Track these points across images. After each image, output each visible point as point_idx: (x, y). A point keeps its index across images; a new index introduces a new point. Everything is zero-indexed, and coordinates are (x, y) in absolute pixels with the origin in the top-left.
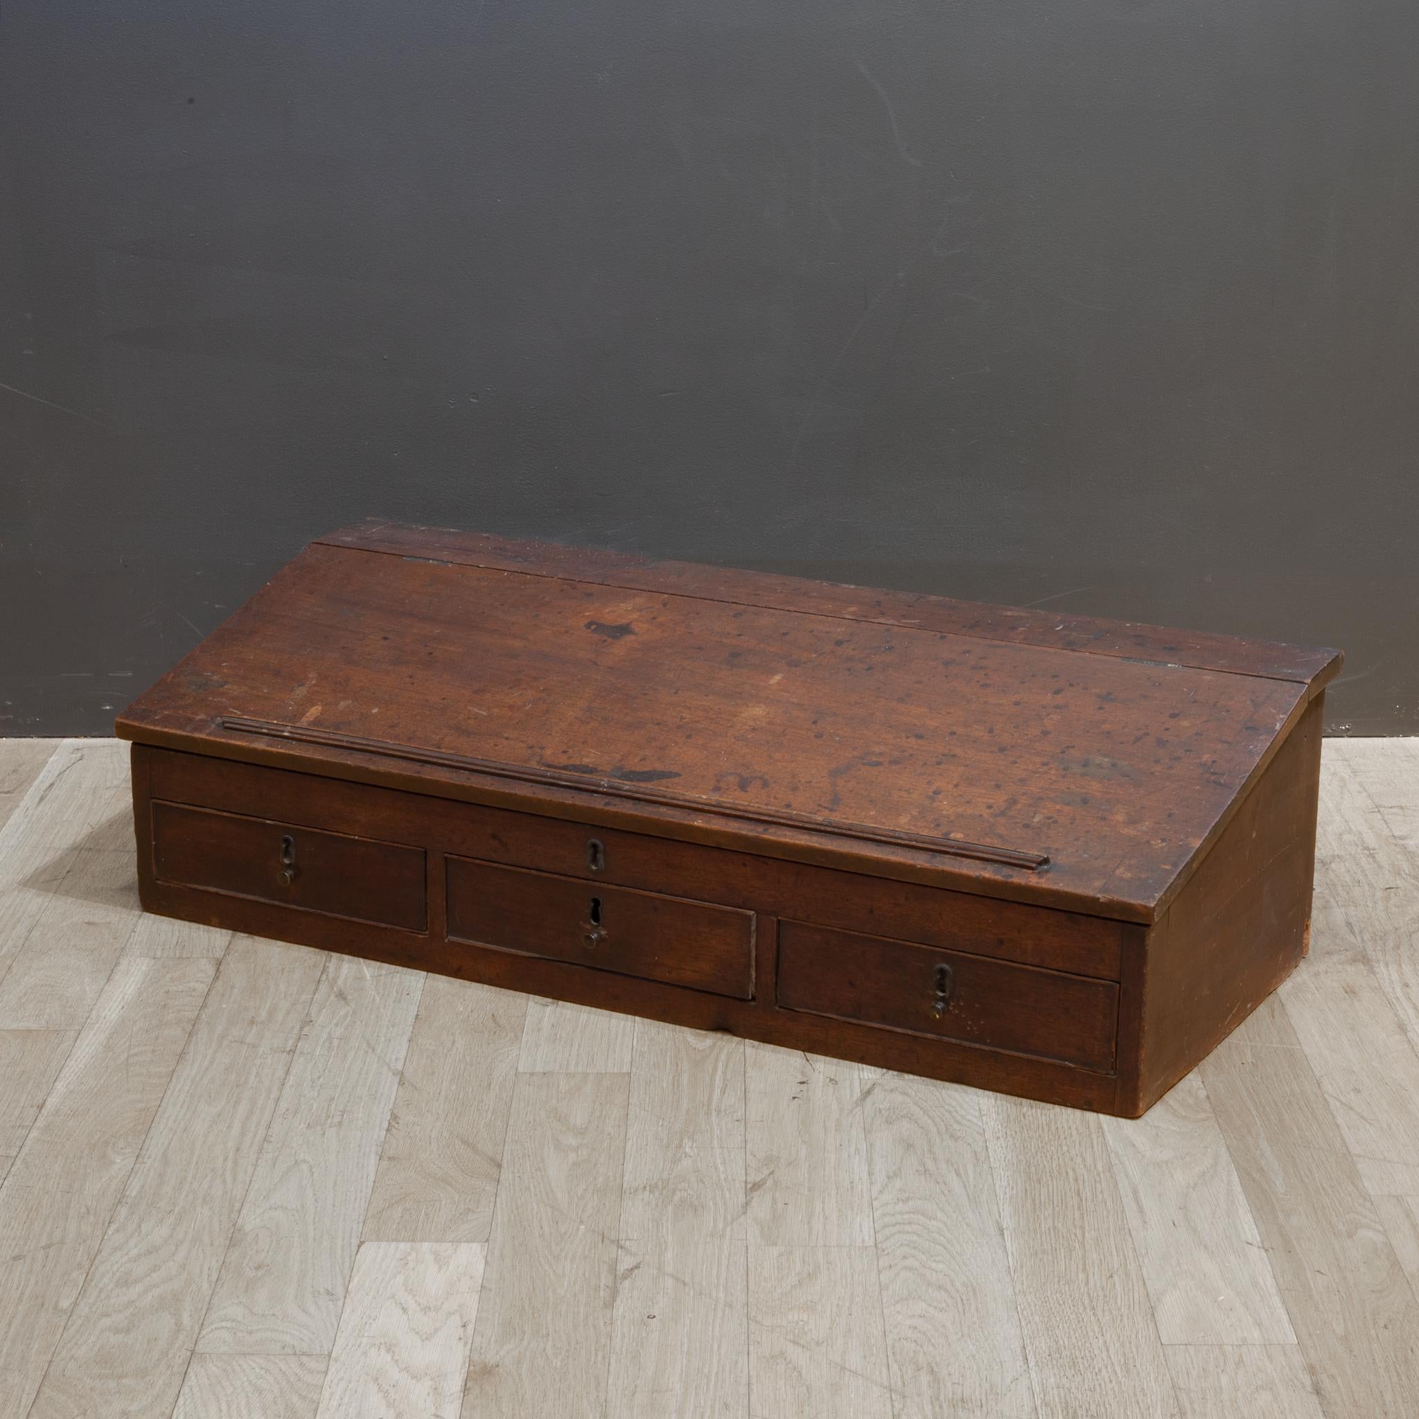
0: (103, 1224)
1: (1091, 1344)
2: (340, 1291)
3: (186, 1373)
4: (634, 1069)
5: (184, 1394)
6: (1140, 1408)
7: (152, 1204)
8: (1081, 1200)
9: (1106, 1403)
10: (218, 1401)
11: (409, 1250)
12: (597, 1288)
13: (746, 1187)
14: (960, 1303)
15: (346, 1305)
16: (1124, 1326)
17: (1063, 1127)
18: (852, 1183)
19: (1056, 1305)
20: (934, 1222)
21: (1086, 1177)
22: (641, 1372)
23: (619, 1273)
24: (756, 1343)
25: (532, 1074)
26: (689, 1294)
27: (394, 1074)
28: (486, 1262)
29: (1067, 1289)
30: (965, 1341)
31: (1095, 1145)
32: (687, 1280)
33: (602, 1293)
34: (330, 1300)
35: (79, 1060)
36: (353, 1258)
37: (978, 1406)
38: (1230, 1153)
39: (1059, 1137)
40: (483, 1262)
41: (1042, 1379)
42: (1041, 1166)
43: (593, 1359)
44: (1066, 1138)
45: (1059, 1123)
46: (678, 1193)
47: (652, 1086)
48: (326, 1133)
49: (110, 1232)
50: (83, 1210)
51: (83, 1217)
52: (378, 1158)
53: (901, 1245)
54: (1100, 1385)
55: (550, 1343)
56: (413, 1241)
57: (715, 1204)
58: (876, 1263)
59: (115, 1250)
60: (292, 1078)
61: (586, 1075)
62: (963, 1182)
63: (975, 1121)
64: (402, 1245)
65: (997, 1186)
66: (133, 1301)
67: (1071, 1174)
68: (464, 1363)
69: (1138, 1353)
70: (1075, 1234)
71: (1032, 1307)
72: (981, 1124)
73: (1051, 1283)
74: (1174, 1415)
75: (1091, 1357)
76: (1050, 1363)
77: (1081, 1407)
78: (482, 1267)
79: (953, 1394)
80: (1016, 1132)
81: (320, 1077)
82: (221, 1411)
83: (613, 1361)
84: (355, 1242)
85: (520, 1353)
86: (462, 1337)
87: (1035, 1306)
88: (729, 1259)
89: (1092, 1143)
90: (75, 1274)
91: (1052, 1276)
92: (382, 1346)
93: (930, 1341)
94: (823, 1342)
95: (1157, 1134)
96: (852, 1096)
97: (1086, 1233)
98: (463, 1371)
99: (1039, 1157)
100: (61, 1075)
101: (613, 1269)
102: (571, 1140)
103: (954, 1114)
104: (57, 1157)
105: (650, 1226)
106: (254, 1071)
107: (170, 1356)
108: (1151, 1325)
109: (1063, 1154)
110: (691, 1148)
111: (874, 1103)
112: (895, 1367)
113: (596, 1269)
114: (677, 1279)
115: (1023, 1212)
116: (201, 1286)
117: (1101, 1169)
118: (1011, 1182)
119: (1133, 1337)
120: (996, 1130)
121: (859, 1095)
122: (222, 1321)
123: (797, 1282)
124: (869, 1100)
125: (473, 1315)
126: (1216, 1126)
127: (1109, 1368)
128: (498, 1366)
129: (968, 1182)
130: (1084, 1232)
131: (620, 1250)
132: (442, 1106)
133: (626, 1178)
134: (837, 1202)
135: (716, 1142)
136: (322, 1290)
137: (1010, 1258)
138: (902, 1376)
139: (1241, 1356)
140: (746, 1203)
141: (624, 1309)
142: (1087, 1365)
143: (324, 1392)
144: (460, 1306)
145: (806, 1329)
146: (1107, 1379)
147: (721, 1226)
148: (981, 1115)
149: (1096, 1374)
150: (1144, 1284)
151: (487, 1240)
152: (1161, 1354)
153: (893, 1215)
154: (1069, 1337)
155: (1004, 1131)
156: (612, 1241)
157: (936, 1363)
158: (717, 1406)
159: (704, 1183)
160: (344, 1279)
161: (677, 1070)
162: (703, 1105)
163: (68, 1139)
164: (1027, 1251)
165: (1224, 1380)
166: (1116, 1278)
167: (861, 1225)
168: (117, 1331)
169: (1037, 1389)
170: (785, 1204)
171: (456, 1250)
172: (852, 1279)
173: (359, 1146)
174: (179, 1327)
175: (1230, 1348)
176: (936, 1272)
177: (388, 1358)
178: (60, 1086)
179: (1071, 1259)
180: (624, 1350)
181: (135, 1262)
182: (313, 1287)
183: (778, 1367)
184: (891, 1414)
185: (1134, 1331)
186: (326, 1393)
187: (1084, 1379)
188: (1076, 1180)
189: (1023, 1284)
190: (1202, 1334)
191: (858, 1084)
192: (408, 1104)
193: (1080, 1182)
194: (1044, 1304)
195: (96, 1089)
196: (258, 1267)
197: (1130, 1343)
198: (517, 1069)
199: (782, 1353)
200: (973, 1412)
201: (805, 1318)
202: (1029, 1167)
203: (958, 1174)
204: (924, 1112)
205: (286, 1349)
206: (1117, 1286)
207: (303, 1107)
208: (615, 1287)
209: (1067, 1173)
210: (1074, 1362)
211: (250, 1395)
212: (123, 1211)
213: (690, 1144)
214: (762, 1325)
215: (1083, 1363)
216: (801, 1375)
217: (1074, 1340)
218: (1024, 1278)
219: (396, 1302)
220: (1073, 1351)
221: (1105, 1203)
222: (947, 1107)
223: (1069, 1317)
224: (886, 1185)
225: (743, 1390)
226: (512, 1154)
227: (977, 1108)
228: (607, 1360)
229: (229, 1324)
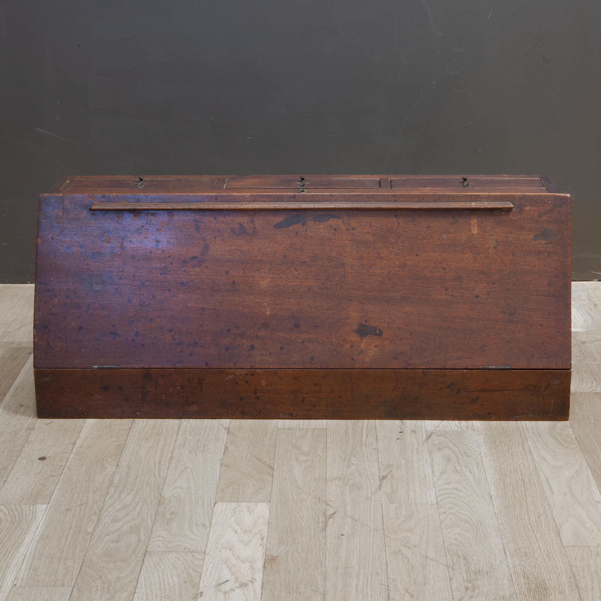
0: (104, 495)
1: (533, 546)
2: (208, 524)
3: (143, 560)
4: (328, 426)
5: (143, 569)
6: (556, 575)
7: (124, 486)
8: (524, 483)
9: (541, 572)
10: (158, 572)
11: (236, 506)
12: (318, 523)
13: (380, 478)
14: (475, 528)
15: (211, 530)
16: (547, 538)
17: (514, 451)
18: (425, 476)
19: (517, 529)
20: (462, 493)
21: (526, 473)
22: (340, 559)
23: (328, 516)
24: (388, 546)
25: (284, 429)
26: (358, 525)
27: (225, 429)
28: (270, 511)
29: (521, 522)
30: (479, 545)
31: (529, 459)
32: (357, 519)
33: (321, 525)
34: (204, 528)
35: (89, 423)
36: (212, 509)
37: (486, 574)
38: (587, 462)
39: (513, 456)
40: (269, 511)
41: (513, 562)
42: (506, 468)
43: (318, 554)
44: (516, 456)
45: (512, 450)
46: (350, 480)
47: (336, 434)
48: (198, 455)
49: (107, 498)
50: (95, 489)
51: (95, 492)
52: (220, 466)
53: (448, 503)
54: (538, 564)
55: (299, 547)
56: (238, 502)
57: (367, 485)
58: (438, 511)
59: (110, 506)
60: (181, 431)
61: (307, 429)
62: (473, 476)
63: (476, 449)
64: (233, 504)
65: (488, 477)
66: (119, 529)
67: (519, 472)
68: (263, 556)
69: (553, 550)
70: (523, 498)
71: (507, 530)
72: (479, 450)
73: (514, 520)
74: (571, 577)
75: (533, 552)
76: (515, 555)
77: (530, 574)
78: (268, 513)
79: (475, 568)
80: (494, 454)
81: (193, 431)
82: (160, 577)
83: (327, 554)
84: (213, 502)
85: (287, 551)
86: (262, 544)
87: (508, 530)
88: (374, 510)
89: (527, 458)
90: (93, 517)
91: (514, 516)
92: (227, 548)
93: (463, 545)
94: (417, 546)
95: (555, 454)
96: (422, 438)
97: (528, 498)
98: (263, 559)
99: (505, 465)
100: (82, 430)
101: (325, 514)
102: (303, 458)
103: (467, 446)
104: (82, 466)
105: (339, 495)
106: (165, 428)
107: (136, 552)
108: (558, 538)
109: (515, 463)
110: (355, 461)
111: (432, 441)
112: (449, 557)
113: (317, 514)
114: (353, 518)
115: (500, 489)
116: (148, 522)
117: (532, 470)
118: (493, 475)
119: (551, 543)
120: (486, 453)
121: (426, 437)
122: (158, 537)
123: (404, 520)
124: (430, 440)
125: (265, 534)
126: (581, 451)
127: (541, 556)
128: (278, 557)
129: (475, 476)
130: (527, 497)
131: (327, 506)
132: (246, 442)
133: (328, 474)
134: (419, 484)
135: (365, 458)
136: (200, 524)
137: (495, 508)
138: (452, 560)
139: (598, 551)
140: (380, 485)
141: (330, 532)
142: (532, 556)
143: (203, 568)
144: (260, 530)
145: (410, 540)
146: (541, 562)
147: (370, 495)
148: (479, 446)
149: (536, 559)
150: (554, 520)
151: (270, 502)
152: (564, 551)
153: (444, 490)
154: (523, 543)
155: (489, 453)
156: (323, 502)
157: (467, 555)
158: (373, 574)
159: (361, 476)
160: (209, 519)
161: (346, 427)
162: (359, 442)
163: (87, 458)
164: (503, 505)
165: (592, 562)
166: (542, 517)
167: (430, 494)
168: (113, 542)
169: (511, 566)
170: (397, 485)
171: (256, 506)
172: (428, 518)
173: (212, 460)
174: (139, 540)
175: (593, 548)
176: (464, 515)
177: (230, 553)
178: (82, 435)
179: (522, 509)
180: (332, 549)
181: (119, 511)
182: (196, 522)
183: (399, 557)
184: (448, 577)
185: (551, 540)
186: (205, 569)
187: (531, 561)
188: (522, 474)
189: (502, 520)
190: (580, 542)
191: (425, 433)
192: (232, 442)
193: (523, 475)
194: (512, 529)
195: (97, 436)
196: (172, 514)
197: (550, 546)
198: (278, 427)
199: (400, 551)
200: (484, 576)
201: (409, 536)
202: (501, 469)
203: (470, 472)
204: (454, 445)
205: (186, 549)
206: (542, 521)
207: (187, 443)
208: (326, 522)
209: (517, 472)
210: (526, 554)
211: (172, 570)
212: (112, 490)
213: (354, 459)
214: (391, 538)
215: (530, 555)
216: (409, 560)
217: (525, 545)
218: (502, 517)
219: (232, 529)
220: (525, 549)
221: (535, 484)
222: (464, 443)
223: (523, 534)
224: (440, 477)
225: (384, 567)
226: (278, 464)
227: (477, 443)
228: (325, 554)
229: (161, 539)
